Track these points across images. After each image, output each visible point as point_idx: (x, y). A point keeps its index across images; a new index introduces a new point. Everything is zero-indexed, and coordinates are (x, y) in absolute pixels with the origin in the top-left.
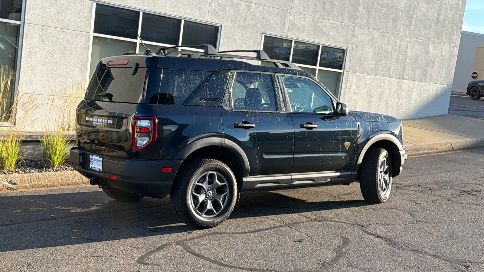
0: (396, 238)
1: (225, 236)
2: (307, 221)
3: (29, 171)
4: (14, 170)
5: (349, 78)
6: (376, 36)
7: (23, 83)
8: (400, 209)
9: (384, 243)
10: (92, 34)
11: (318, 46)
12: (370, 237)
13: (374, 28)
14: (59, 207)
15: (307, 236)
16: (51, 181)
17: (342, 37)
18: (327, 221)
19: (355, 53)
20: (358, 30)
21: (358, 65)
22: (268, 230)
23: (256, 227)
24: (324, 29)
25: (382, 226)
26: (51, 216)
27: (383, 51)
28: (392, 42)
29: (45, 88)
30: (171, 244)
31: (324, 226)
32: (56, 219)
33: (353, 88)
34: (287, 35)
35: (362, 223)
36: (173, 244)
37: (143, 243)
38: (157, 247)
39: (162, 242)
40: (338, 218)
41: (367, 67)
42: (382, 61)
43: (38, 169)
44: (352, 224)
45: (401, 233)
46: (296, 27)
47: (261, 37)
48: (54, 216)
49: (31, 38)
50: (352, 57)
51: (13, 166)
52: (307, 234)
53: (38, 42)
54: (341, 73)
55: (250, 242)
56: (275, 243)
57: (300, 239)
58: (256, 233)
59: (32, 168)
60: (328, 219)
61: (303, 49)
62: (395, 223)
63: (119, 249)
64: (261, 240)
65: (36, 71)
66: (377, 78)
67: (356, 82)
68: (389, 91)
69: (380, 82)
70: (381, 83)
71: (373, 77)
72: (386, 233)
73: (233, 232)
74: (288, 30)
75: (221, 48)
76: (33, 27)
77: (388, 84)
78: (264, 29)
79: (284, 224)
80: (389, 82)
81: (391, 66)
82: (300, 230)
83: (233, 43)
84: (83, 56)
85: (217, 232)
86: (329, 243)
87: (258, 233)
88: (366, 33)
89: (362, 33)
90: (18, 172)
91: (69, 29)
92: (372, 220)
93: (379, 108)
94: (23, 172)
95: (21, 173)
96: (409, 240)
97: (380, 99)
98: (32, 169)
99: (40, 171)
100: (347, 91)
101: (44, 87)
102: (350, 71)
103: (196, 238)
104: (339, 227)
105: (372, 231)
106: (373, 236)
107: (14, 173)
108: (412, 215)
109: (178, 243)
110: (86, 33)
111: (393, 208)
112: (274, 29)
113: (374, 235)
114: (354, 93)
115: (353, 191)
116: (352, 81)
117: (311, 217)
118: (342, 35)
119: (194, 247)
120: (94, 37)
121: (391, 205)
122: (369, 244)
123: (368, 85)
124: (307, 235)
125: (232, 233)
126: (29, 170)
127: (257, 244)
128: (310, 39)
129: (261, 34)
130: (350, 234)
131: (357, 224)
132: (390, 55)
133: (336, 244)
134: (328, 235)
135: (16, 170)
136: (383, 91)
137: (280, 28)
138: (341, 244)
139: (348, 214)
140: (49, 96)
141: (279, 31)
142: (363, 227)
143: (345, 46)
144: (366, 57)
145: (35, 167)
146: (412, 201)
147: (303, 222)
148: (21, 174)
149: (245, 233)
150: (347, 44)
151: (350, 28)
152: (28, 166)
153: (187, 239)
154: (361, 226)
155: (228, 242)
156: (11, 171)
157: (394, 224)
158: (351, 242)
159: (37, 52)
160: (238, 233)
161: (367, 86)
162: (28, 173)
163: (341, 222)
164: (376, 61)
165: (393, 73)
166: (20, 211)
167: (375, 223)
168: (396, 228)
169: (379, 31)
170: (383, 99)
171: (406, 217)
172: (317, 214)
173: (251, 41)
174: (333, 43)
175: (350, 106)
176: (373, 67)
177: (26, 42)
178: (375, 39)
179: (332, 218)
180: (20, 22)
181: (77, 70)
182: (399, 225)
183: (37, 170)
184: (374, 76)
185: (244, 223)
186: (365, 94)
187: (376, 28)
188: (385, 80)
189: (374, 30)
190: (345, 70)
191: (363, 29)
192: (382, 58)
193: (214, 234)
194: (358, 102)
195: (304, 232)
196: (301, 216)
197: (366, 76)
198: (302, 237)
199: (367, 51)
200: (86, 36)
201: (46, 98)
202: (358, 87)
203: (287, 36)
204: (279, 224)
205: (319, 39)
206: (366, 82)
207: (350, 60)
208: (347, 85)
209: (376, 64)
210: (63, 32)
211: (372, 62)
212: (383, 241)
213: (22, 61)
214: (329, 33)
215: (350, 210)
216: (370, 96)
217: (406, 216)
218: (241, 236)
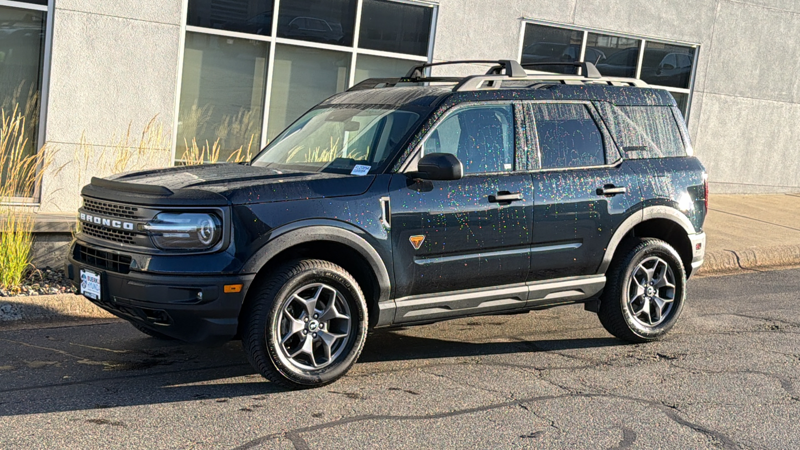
0: (738, 433)
1: (386, 422)
2: (562, 396)
3: (48, 291)
4: (19, 289)
5: (703, 106)
6: (760, 18)
7: (54, 123)
8: (764, 373)
9: (708, 442)
10: (184, 27)
11: (640, 42)
12: (684, 430)
13: (757, 3)
14: (85, 361)
15: (552, 425)
16: (87, 310)
17: (688, 21)
18: (602, 395)
19: (716, 55)
20: (722, 7)
21: (723, 79)
22: (475, 412)
23: (453, 406)
24: (650, 6)
25: (715, 408)
26: (65, 377)
27: (776, 49)
28: (795, 30)
29: (95, 133)
30: (274, 437)
31: (593, 406)
32: (71, 384)
33: (712, 124)
34: (571, 21)
35: (675, 401)
36: (277, 437)
37: (219, 434)
38: (243, 442)
39: (257, 432)
40: (629, 389)
41: (742, 83)
42: (773, 69)
43: (65, 286)
44: (653, 403)
45: (750, 422)
46: (592, 4)
47: (518, 26)
48: (70, 377)
49: (68, 38)
50: (711, 63)
51: (18, 280)
52: (553, 422)
53: (81, 45)
54: (687, 94)
55: (432, 436)
56: (482, 439)
57: (534, 432)
58: (449, 418)
59: (54, 284)
60: (605, 392)
61: (626, 49)
62: (744, 402)
63: (168, 446)
64: (454, 433)
65: (78, 100)
66: (763, 103)
67: (720, 112)
68: (791, 130)
69: (769, 111)
70: (772, 113)
71: (754, 102)
72: (719, 421)
73: (404, 415)
74: (575, 10)
75: (437, 50)
76: (72, 16)
77: (787, 116)
78: (524, 10)
79: (511, 401)
80: (789, 113)
81: (794, 79)
82: (540, 412)
83: (461, 40)
84: (167, 70)
85: (370, 415)
86: (592, 442)
87: (453, 417)
88: (738, 13)
89: (731, 14)
90: (27, 293)
91: (140, 18)
92: (699, 394)
93: (767, 166)
94: (37, 293)
95: (32, 295)
96: (764, 437)
97: (770, 146)
98: (54, 287)
99: (69, 290)
100: (699, 131)
101: (94, 131)
102: (705, 91)
103: (325, 427)
104: (623, 409)
105: (691, 417)
106: (690, 429)
107: (19, 295)
108: (786, 385)
109: (287, 436)
110: (171, 26)
111: (751, 370)
112: (545, 9)
113: (692, 426)
114: (715, 135)
115: (676, 335)
116: (710, 112)
117: (572, 387)
118: (688, 18)
119: (315, 444)
120: (188, 32)
121: (749, 364)
122: (675, 445)
123: (745, 119)
124: (551, 423)
125: (402, 418)
126: (48, 289)
127: (445, 441)
128: (620, 27)
129: (519, 20)
130: (642, 423)
131: (663, 402)
132: (792, 58)
133: (606, 443)
134: (596, 424)
135: (24, 287)
136: (776, 131)
137: (557, 8)
138: (616, 443)
139: (651, 382)
140: (104, 147)
141: (555, 15)
142: (674, 409)
143: (695, 39)
144: (739, 61)
145: (60, 282)
146: (795, 356)
147: (552, 397)
148: (32, 297)
149: (428, 417)
150: (698, 34)
151: (705, 4)
152: (47, 282)
153: (307, 428)
154: (671, 407)
155: (388, 435)
156: (13, 291)
157: (742, 404)
158: (639, 439)
159: (80, 64)
160: (412, 418)
161: (741, 121)
162: (46, 294)
163: (631, 398)
164: (761, 70)
165: (797, 94)
166: (9, 366)
167: (701, 401)
168: (743, 412)
169: (767, 8)
170: (776, 148)
171: (773, 390)
172: (587, 381)
173: (499, 35)
174: (668, 35)
175: (707, 161)
176: (755, 81)
177: (59, 46)
178: (760, 25)
179: (616, 388)
180: (46, 7)
181: (156, 96)
182: (751, 407)
183: (64, 288)
184: (758, 100)
185: (433, 396)
186: (738, 137)
187: (760, 4)
188: (782, 107)
189: (756, 7)
190: (694, 90)
191: (733, 4)
192: (774, 63)
193: (364, 419)
194: (723, 153)
195: (547, 417)
196: (553, 384)
197: (739, 101)
198: (541, 429)
199: (741, 49)
200: (172, 32)
201: (97, 151)
202: (723, 123)
203: (573, 24)
204: (502, 400)
205: (639, 26)
206: (740, 113)
207: (706, 69)
208: (699, 119)
209: (761, 75)
210: (128, 25)
211: (752, 71)
212: (707, 440)
213: (51, 81)
214: (661, 16)
215: (657, 374)
216: (750, 141)
217: (774, 387)
218: (416, 424)
